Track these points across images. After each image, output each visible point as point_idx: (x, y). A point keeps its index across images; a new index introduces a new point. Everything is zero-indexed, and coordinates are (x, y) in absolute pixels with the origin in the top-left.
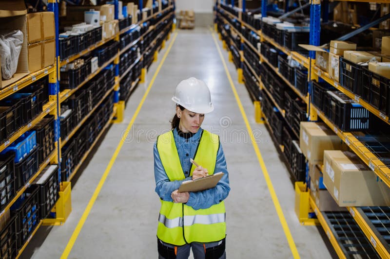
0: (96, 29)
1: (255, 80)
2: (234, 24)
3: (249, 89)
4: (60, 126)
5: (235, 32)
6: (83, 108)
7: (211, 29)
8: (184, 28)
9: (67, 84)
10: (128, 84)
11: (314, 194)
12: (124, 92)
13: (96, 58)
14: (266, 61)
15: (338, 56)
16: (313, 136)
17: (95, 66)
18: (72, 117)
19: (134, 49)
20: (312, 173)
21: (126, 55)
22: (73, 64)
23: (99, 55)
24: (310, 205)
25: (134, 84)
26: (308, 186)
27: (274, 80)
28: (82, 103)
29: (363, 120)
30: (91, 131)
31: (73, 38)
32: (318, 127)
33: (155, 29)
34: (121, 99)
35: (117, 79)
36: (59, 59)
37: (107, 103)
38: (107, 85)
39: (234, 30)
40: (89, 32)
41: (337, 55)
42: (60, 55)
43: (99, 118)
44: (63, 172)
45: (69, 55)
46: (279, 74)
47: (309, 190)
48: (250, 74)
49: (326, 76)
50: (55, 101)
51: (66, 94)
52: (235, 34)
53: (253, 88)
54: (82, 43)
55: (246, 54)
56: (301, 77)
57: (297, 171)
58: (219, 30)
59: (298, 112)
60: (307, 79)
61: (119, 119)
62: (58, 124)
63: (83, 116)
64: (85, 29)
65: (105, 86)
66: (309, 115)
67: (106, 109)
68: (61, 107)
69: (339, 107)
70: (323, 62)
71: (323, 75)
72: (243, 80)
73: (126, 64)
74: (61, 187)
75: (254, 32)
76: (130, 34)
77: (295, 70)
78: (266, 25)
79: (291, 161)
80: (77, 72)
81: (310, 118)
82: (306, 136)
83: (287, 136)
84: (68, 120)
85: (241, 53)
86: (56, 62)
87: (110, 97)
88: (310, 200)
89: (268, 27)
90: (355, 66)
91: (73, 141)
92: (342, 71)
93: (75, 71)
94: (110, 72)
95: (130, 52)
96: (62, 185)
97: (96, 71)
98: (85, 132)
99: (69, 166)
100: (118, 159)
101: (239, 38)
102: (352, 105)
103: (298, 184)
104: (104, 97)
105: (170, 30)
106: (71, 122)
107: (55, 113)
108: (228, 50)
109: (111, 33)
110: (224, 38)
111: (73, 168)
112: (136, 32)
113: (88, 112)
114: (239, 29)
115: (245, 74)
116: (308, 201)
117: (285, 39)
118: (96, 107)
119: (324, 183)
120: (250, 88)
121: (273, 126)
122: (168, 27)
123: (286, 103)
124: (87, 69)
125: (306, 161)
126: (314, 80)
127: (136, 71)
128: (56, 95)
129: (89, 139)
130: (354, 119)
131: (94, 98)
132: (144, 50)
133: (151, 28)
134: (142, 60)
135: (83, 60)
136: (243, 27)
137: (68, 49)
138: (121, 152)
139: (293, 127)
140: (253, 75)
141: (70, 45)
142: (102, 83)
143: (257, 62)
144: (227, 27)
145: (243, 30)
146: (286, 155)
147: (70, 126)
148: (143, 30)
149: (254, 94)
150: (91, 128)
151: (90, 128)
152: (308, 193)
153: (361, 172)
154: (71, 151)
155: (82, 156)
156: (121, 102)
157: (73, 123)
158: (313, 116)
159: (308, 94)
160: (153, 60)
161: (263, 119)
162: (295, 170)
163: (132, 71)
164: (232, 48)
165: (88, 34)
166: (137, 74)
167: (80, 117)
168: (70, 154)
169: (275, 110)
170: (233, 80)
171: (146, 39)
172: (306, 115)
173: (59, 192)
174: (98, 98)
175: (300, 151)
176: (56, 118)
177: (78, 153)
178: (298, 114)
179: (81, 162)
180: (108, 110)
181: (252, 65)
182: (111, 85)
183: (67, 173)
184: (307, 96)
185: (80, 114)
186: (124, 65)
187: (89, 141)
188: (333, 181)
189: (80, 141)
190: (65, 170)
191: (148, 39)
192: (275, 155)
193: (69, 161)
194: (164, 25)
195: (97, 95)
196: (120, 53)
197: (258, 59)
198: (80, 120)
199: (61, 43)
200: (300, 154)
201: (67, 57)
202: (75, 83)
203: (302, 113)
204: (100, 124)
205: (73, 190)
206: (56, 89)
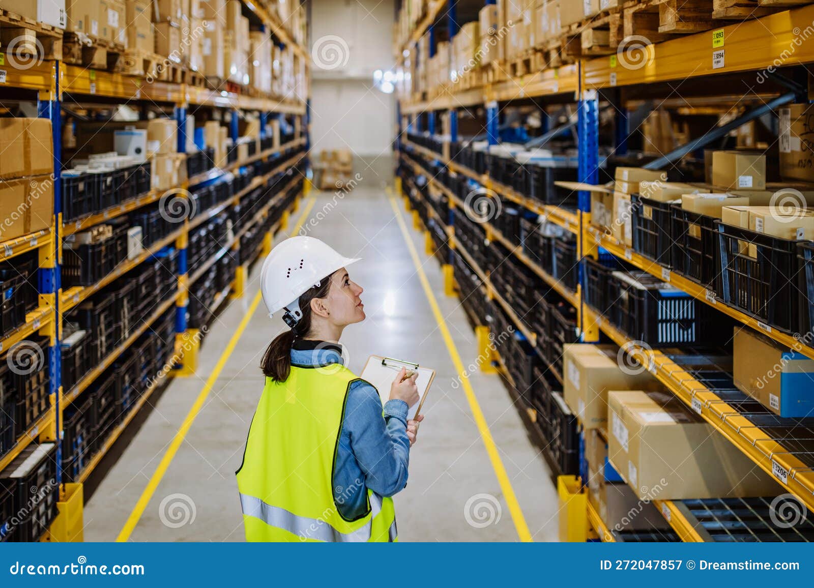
0: (138, 166)
1: (478, 283)
2: (434, 171)
3: (468, 305)
4: (61, 360)
5: (438, 188)
6: (109, 331)
7: (389, 190)
8: (330, 189)
9: (78, 276)
10: (207, 295)
11: (597, 496)
12: (198, 310)
13: (137, 229)
14: (499, 236)
15: (629, 197)
16: (589, 369)
17: (135, 245)
18: (88, 344)
19: (220, 221)
20: (590, 452)
21: (203, 232)
22: (90, 234)
23: (145, 222)
24: (590, 522)
25: (219, 298)
26: (585, 482)
27: (514, 274)
28: (108, 319)
29: (685, 324)
30: (127, 384)
31: (90, 179)
32: (600, 352)
33: (266, 185)
34: (192, 325)
35: (184, 282)
36: (60, 220)
37: (160, 329)
38: (162, 291)
39: (435, 185)
40: (123, 170)
41: (628, 194)
42: (62, 211)
43: (143, 359)
44: (65, 461)
45: (81, 213)
46: (524, 258)
47: (586, 490)
48: (467, 272)
49: (611, 243)
50: (52, 306)
51: (75, 295)
52: (435, 194)
53: (475, 301)
54: (108, 192)
55: (460, 232)
56: (564, 254)
57: (562, 453)
58: (406, 190)
59: (559, 327)
60: (575, 256)
61: (187, 367)
62: (56, 357)
63: (110, 348)
64: (115, 164)
65: (158, 291)
66: (582, 331)
67: (159, 342)
68: (64, 326)
69: (636, 297)
70: (604, 215)
71: (604, 241)
72: (455, 290)
73: (203, 251)
74: (61, 493)
75: (474, 181)
76: (212, 188)
77: (553, 242)
78: (496, 159)
79: (549, 435)
80: (97, 250)
81: (585, 336)
82: (575, 372)
83: (542, 385)
84: (78, 351)
85: (450, 230)
86: (54, 224)
87: (169, 318)
88: (588, 510)
89: (502, 164)
90: (658, 207)
91: (87, 398)
92: (637, 222)
93: (93, 247)
94: (167, 262)
95: (211, 227)
96: (64, 490)
97: (138, 256)
98: (114, 384)
99: (79, 450)
100: (183, 446)
101: (444, 200)
102: (659, 293)
103: (564, 481)
104: (155, 316)
105: (299, 190)
106: (85, 357)
107: (51, 332)
108: (423, 230)
109: (171, 179)
110: (416, 206)
111: (88, 457)
112: (225, 185)
113: (121, 343)
114: (445, 179)
115: (459, 273)
116: (585, 512)
117: (532, 182)
118: (138, 333)
119: (610, 461)
120: (469, 301)
121: (514, 370)
122: (294, 183)
123: (538, 315)
124: (119, 249)
125: (579, 429)
126: (590, 256)
127: (225, 270)
128: (53, 294)
129: (122, 401)
130: (666, 321)
131: (133, 313)
132: (242, 226)
133: (257, 181)
134: (238, 247)
135: (110, 228)
136: (453, 175)
137: (80, 199)
138: (193, 431)
139: (551, 362)
140: (473, 272)
141: (83, 193)
142: (150, 281)
143: (481, 243)
144: (421, 181)
145: (453, 179)
146: (541, 426)
147: (82, 365)
148: (239, 183)
149: (477, 312)
150: (127, 378)
151: (123, 377)
152: (584, 496)
153: (680, 426)
154: (83, 420)
155: (107, 434)
156: (191, 331)
157: (88, 359)
158: (590, 332)
159: (579, 287)
160: (262, 251)
161: (497, 364)
162: (558, 453)
163: (214, 268)
164: (432, 223)
165: (120, 174)
166: (226, 277)
167: (104, 350)
168: (82, 426)
169: (517, 337)
170: (435, 289)
171: (246, 202)
172: (575, 332)
173: (58, 503)
174: (143, 315)
175: (567, 411)
176: (53, 343)
177: (98, 427)
178: (560, 333)
179: (104, 449)
180: (163, 345)
181: (471, 252)
182: (168, 291)
183: (75, 466)
184: (576, 292)
185: (104, 344)
186: (198, 252)
187: (122, 405)
188: (627, 450)
189: (103, 401)
190: (71, 458)
191: (251, 203)
192: (521, 433)
193: (79, 441)
194: (287, 179)
195: (140, 307)
196: (188, 226)
197: (482, 237)
198: (104, 356)
199: (65, 185)
200: (566, 416)
201: (77, 216)
202: (93, 273)
203: (567, 327)
204: (145, 371)
205: (86, 508)
206: (54, 281)
